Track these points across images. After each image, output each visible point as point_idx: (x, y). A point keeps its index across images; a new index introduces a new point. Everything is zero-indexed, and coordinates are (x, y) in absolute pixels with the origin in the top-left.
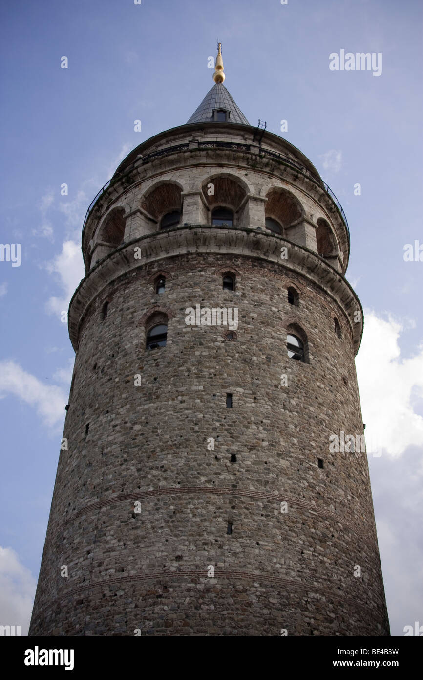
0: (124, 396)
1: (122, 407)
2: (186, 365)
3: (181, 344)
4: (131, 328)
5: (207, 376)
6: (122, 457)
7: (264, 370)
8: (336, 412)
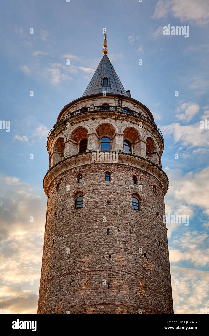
0: (67, 229)
1: (67, 234)
2: (91, 217)
3: (89, 207)
4: (69, 198)
5: (99, 222)
6: (68, 256)
7: (122, 217)
8: (152, 230)
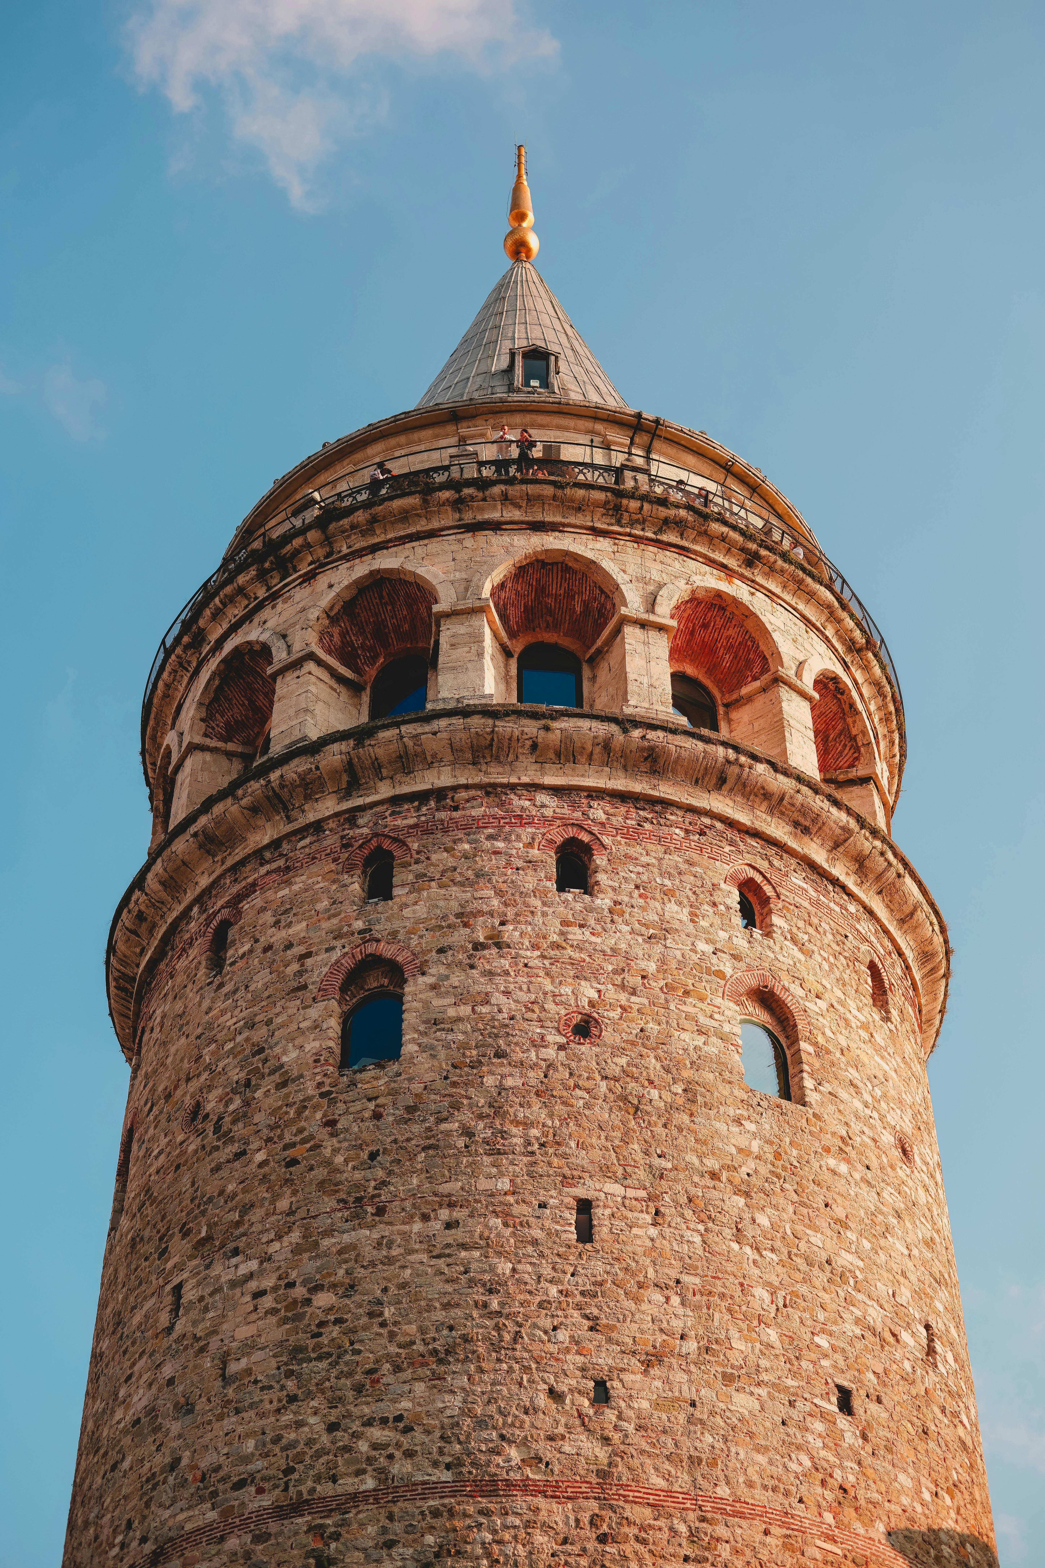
0: (283, 1204)
1: (279, 1237)
2: (459, 1116)
3: (442, 1054)
4: (298, 1002)
5: (520, 1150)
6: (283, 1388)
7: (680, 1129)
8: (882, 1242)
